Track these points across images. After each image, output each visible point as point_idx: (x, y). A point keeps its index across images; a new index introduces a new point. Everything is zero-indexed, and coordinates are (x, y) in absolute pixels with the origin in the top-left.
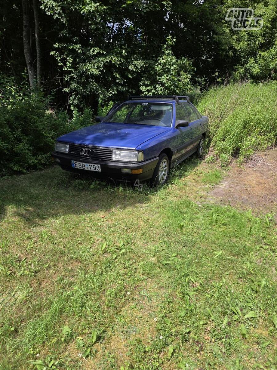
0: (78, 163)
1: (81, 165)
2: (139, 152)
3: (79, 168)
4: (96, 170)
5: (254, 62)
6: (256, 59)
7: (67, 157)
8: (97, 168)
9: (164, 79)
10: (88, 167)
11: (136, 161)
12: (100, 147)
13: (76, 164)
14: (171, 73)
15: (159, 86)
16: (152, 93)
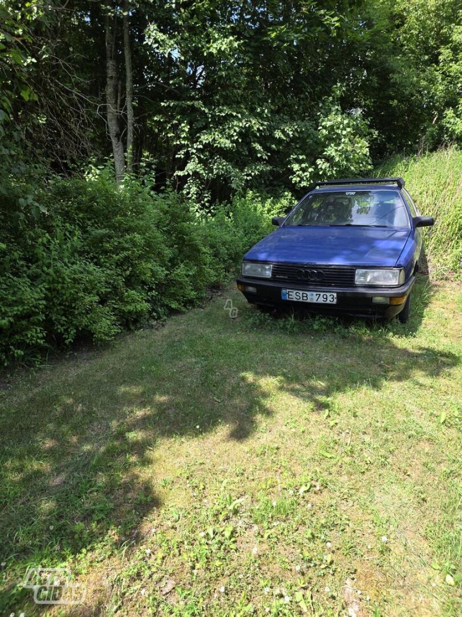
0: (295, 292)
1: (301, 295)
2: (401, 270)
3: (295, 300)
4: (328, 302)
5: (454, 115)
6: (457, 111)
7: (271, 284)
8: (330, 298)
9: (331, 151)
10: (313, 297)
11: (397, 284)
12: (331, 265)
13: (290, 293)
14: (343, 140)
15: (322, 162)
16: (308, 174)
